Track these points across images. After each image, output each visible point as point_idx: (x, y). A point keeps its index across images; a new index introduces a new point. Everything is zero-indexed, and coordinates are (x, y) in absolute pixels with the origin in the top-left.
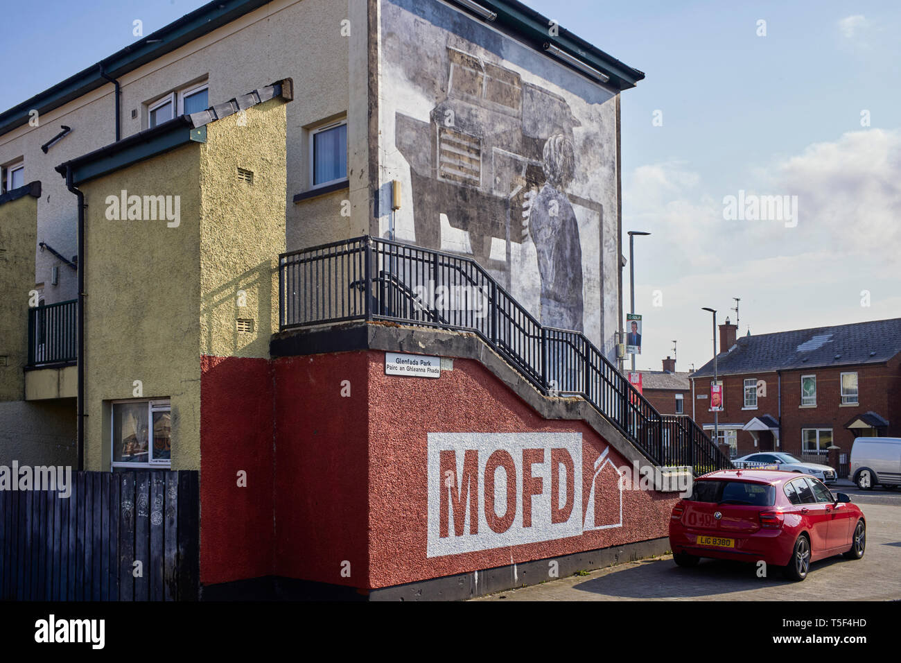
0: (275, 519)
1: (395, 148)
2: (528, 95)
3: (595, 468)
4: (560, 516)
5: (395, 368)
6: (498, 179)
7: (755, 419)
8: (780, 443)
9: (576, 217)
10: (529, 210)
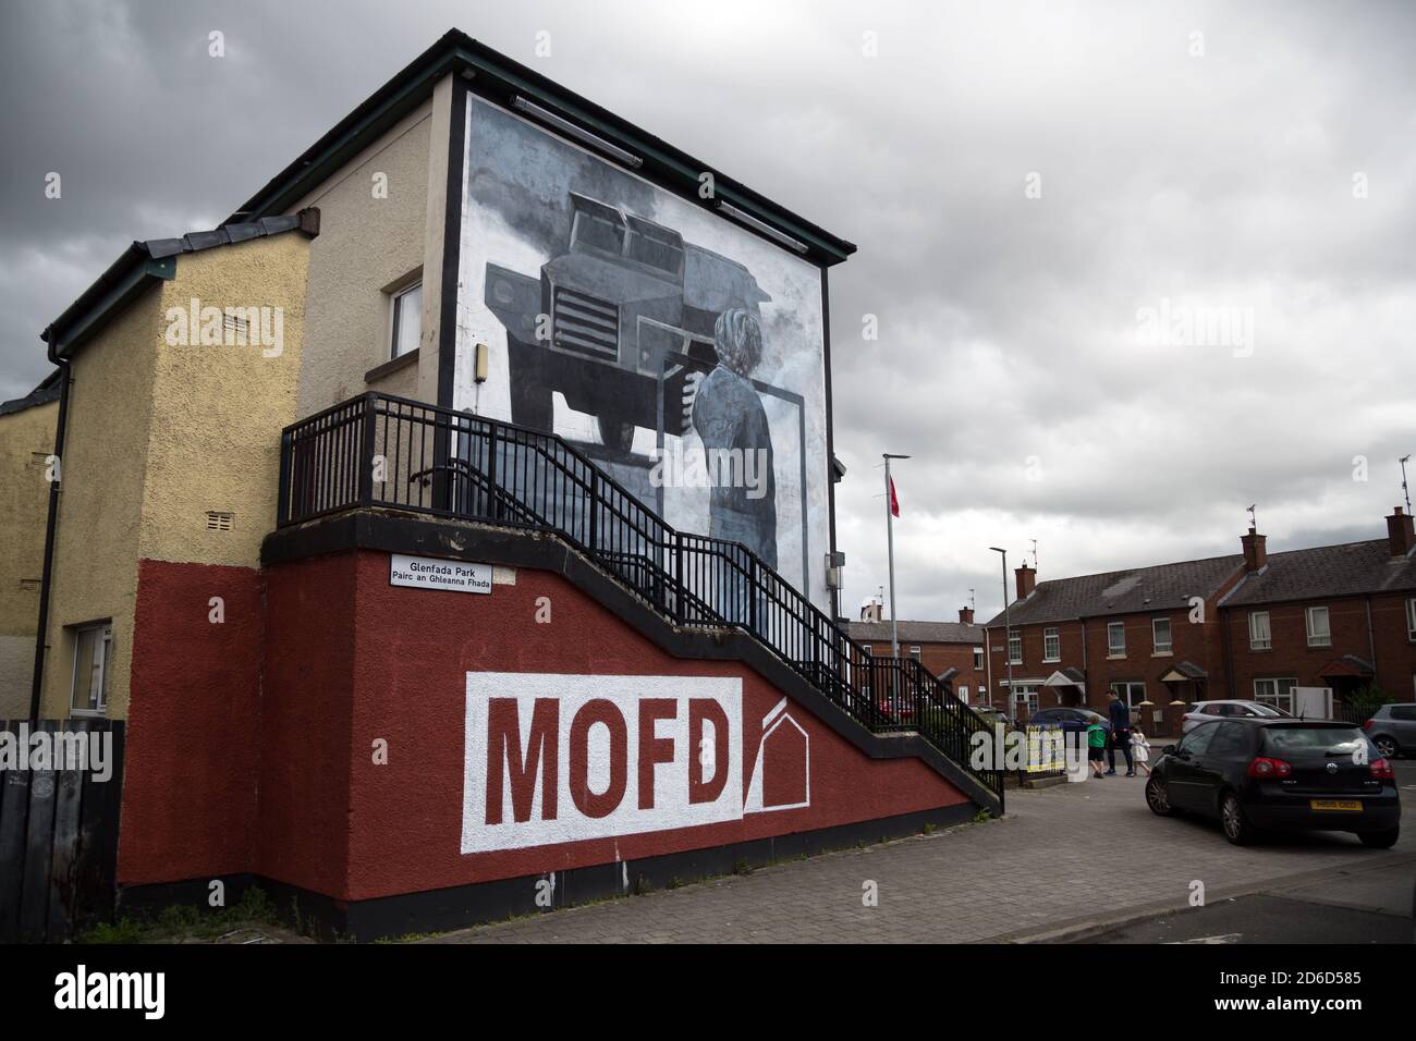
0: (256, 792)
1: (484, 306)
2: (693, 259)
3: (764, 727)
4: (702, 792)
5: (410, 577)
6: (645, 355)
7: (1057, 673)
8: (1087, 700)
9: (765, 409)
10: (694, 396)
